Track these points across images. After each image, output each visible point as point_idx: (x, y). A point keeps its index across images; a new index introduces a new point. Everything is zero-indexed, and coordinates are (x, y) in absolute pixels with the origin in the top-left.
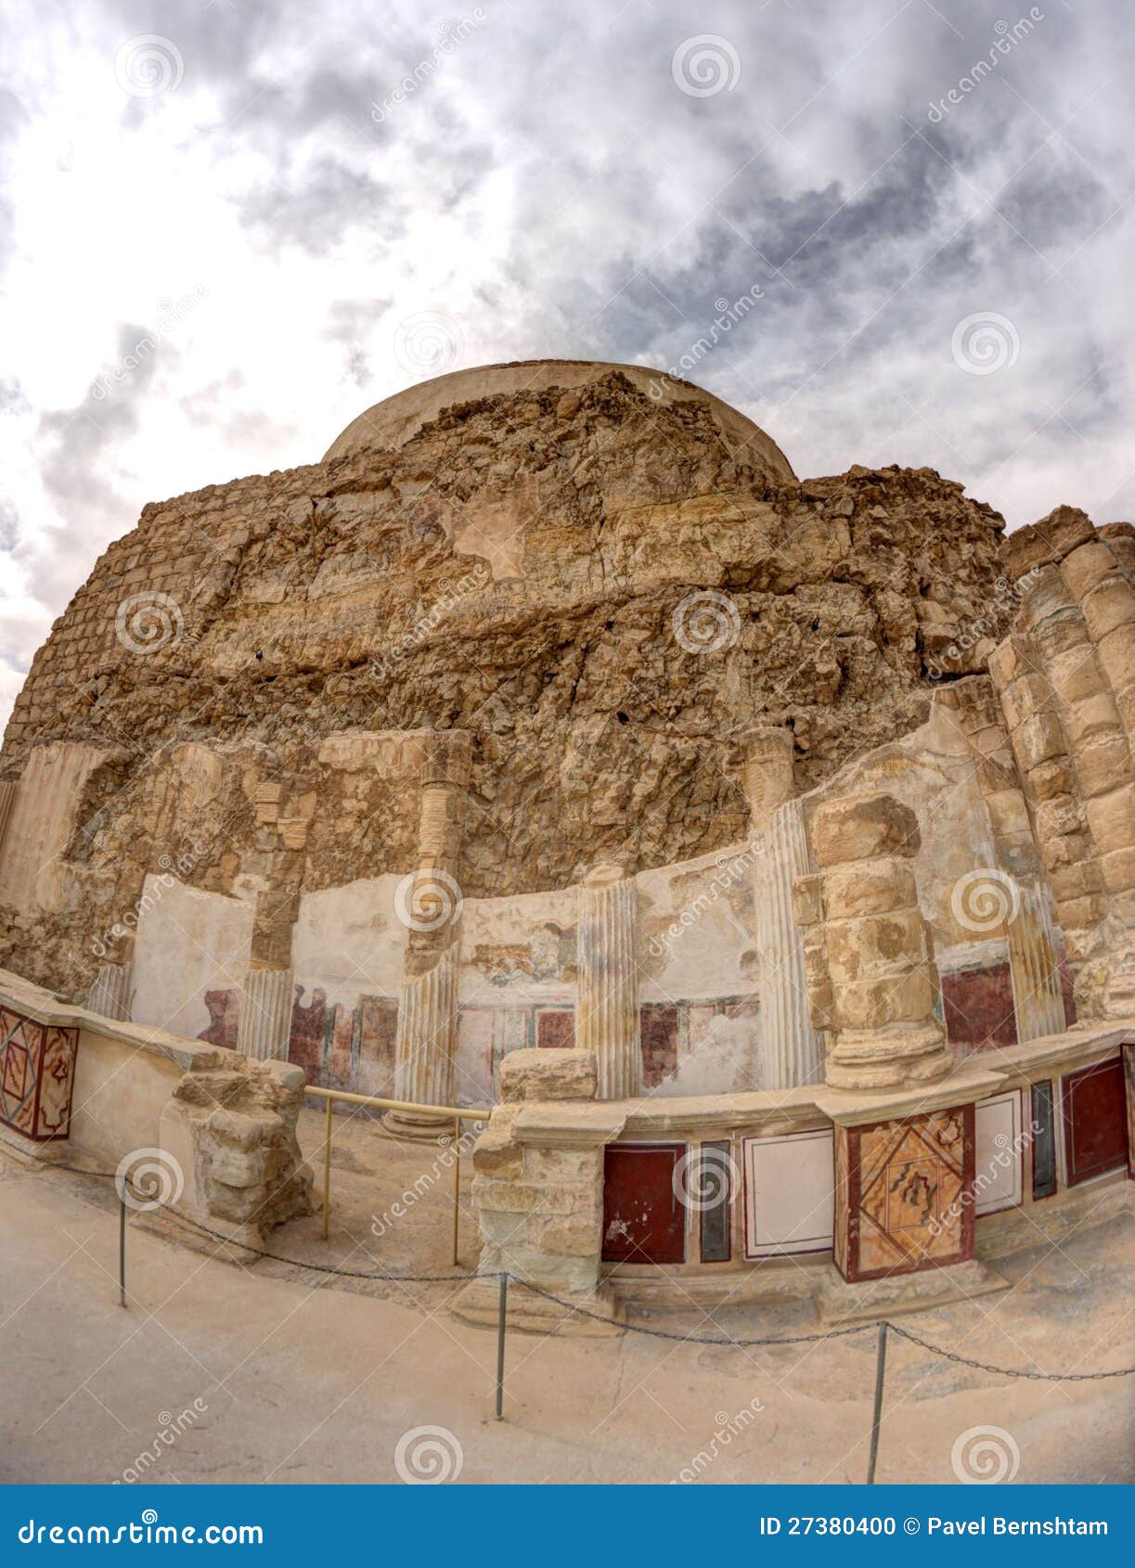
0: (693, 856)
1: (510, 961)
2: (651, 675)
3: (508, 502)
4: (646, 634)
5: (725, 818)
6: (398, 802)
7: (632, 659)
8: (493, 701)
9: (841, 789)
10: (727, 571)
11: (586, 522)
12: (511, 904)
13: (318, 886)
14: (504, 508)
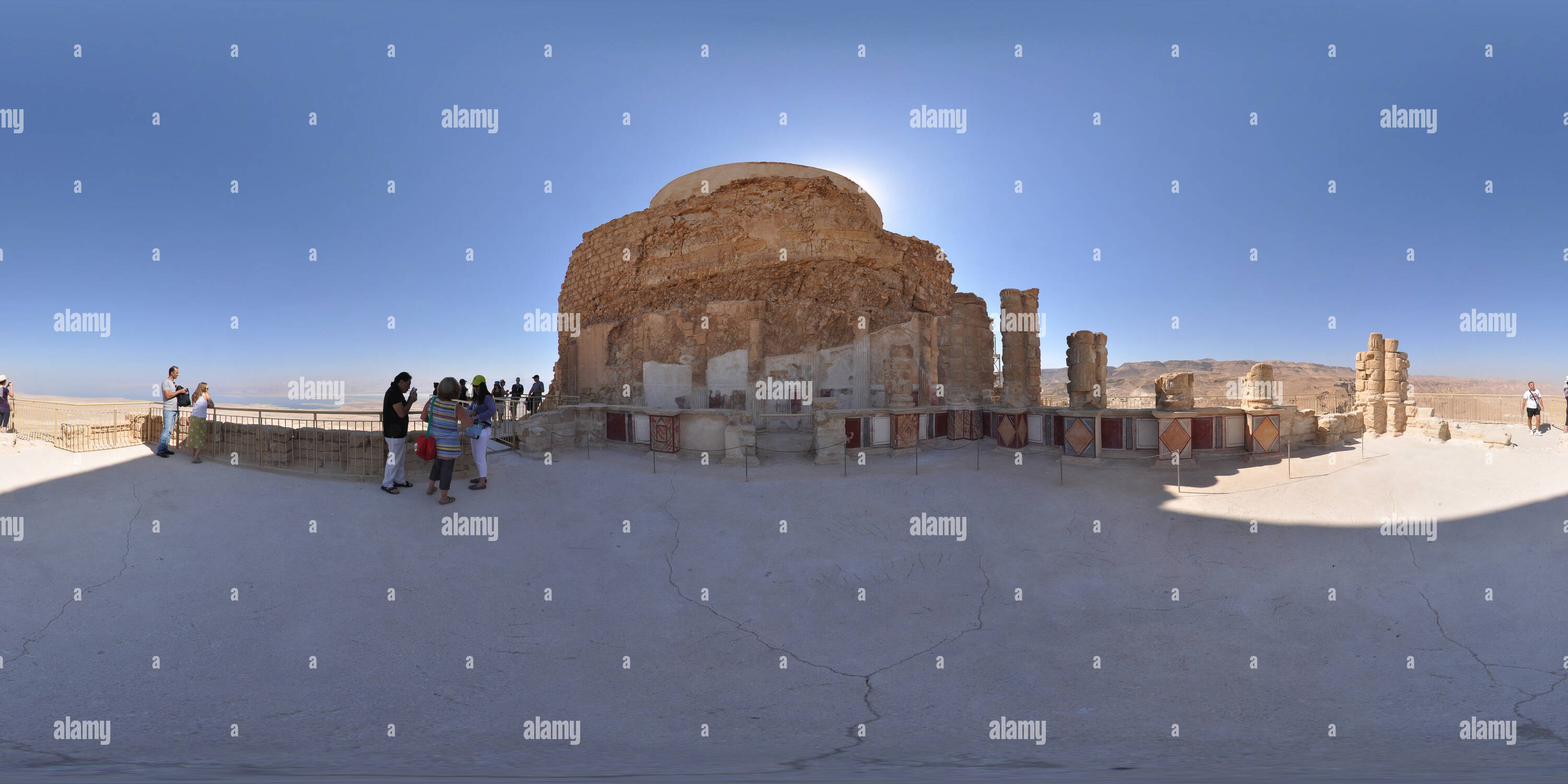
0: (837, 346)
5: (848, 336)
6: (739, 325)
8: (771, 290)
9: (881, 333)
11: (807, 231)
12: (781, 358)
13: (713, 356)
14: (770, 222)
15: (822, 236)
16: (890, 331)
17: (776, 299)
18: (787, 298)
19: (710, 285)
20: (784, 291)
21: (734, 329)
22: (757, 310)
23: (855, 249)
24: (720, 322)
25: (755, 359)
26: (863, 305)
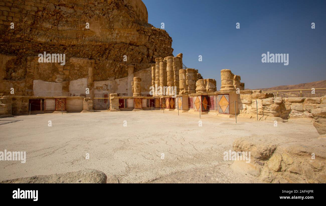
0: (122, 78)
1: (101, 89)
2: (118, 55)
3: (99, 21)
4: (118, 50)
5: (126, 74)
6: (84, 69)
7: (116, 53)
8: (97, 55)
9: (139, 73)
10: (130, 42)
11: (111, 28)
12: (100, 82)
13: (72, 80)
14: (98, 22)
15: (117, 32)
16: (142, 72)
17: (99, 59)
18: (103, 59)
19: (71, 49)
20: (102, 56)
21: (82, 70)
22: (92, 63)
23: (129, 38)
24: (76, 66)
25: (90, 82)
26: (132, 62)
